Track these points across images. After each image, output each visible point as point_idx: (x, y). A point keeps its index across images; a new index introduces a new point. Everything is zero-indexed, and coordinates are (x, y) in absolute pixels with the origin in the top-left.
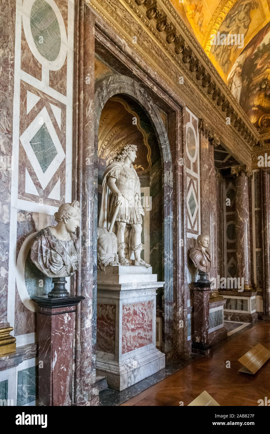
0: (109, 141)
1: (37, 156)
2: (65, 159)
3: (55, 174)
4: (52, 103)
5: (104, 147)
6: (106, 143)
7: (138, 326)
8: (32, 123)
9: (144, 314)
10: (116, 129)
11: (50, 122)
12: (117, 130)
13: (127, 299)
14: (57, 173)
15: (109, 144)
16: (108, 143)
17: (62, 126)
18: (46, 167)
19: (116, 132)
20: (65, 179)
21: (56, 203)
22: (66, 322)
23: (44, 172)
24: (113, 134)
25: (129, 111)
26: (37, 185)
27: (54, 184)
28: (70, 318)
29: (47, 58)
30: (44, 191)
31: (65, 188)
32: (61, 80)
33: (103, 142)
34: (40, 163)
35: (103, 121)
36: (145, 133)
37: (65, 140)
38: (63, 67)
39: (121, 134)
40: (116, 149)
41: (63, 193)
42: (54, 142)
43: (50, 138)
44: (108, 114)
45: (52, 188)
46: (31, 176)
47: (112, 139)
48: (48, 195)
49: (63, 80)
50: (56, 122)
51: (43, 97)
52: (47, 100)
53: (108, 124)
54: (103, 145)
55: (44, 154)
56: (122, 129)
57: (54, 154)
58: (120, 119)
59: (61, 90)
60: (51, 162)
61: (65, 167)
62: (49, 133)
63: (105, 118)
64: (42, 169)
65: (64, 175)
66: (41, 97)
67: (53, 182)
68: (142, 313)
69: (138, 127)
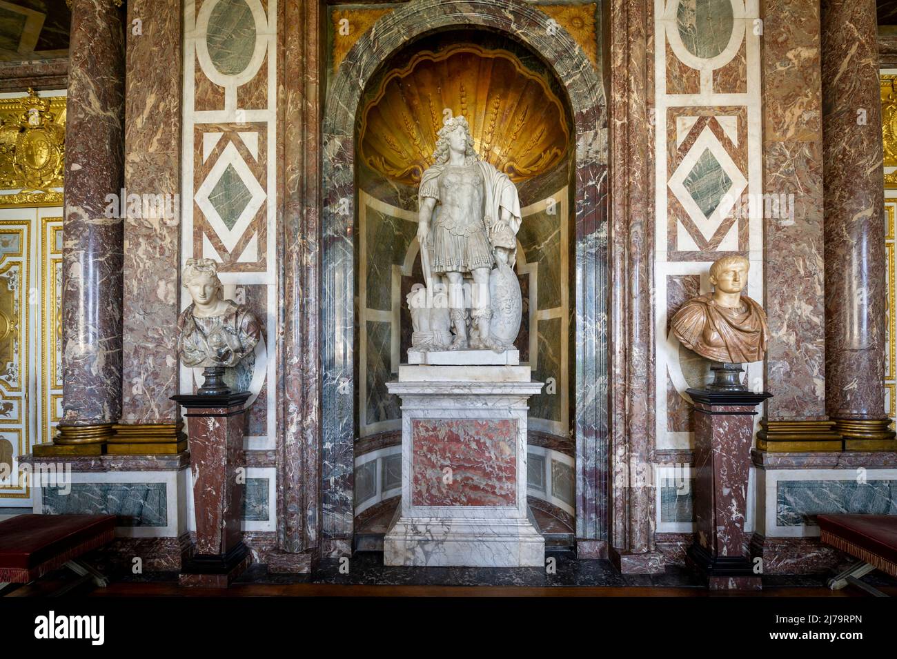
0: (492, 133)
1: (218, 212)
2: (265, 202)
3: (248, 227)
4: (242, 130)
5: (487, 146)
6: (488, 138)
7: (462, 463)
8: (211, 173)
9: (485, 443)
10: (495, 102)
11: (240, 158)
12: (497, 105)
13: (423, 410)
14: (251, 224)
15: (495, 138)
16: (492, 136)
17: (259, 156)
18: (234, 222)
19: (497, 109)
20: (266, 229)
21: (250, 267)
22: (211, 429)
23: (230, 229)
24: (494, 116)
25: (490, 56)
26: (220, 249)
27: (247, 241)
28: (217, 425)
29: (232, 73)
30: (231, 255)
31: (266, 243)
32: (257, 89)
33: (482, 139)
34: (224, 220)
35: (462, 103)
36: (540, 76)
37: (266, 173)
38: (261, 69)
39: (507, 106)
40: (511, 140)
41: (262, 249)
42: (246, 183)
43: (239, 179)
44: (462, 87)
45: (244, 248)
46: (210, 240)
47: (497, 125)
48: (237, 259)
49: (261, 88)
50: (249, 154)
51: (227, 130)
52: (234, 130)
53: (476, 103)
54: (484, 144)
55: (231, 205)
56: (504, 96)
57: (246, 197)
58: (488, 82)
59: (258, 104)
60: (241, 212)
61: (266, 212)
62: (237, 175)
63: (463, 97)
64: (228, 226)
65: (265, 224)
66: (223, 131)
67: (246, 237)
68: (478, 442)
69: (525, 74)
